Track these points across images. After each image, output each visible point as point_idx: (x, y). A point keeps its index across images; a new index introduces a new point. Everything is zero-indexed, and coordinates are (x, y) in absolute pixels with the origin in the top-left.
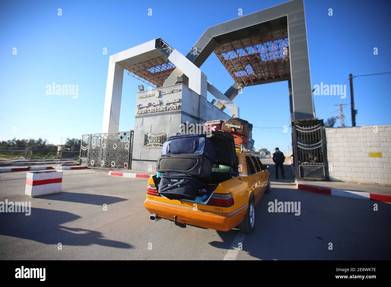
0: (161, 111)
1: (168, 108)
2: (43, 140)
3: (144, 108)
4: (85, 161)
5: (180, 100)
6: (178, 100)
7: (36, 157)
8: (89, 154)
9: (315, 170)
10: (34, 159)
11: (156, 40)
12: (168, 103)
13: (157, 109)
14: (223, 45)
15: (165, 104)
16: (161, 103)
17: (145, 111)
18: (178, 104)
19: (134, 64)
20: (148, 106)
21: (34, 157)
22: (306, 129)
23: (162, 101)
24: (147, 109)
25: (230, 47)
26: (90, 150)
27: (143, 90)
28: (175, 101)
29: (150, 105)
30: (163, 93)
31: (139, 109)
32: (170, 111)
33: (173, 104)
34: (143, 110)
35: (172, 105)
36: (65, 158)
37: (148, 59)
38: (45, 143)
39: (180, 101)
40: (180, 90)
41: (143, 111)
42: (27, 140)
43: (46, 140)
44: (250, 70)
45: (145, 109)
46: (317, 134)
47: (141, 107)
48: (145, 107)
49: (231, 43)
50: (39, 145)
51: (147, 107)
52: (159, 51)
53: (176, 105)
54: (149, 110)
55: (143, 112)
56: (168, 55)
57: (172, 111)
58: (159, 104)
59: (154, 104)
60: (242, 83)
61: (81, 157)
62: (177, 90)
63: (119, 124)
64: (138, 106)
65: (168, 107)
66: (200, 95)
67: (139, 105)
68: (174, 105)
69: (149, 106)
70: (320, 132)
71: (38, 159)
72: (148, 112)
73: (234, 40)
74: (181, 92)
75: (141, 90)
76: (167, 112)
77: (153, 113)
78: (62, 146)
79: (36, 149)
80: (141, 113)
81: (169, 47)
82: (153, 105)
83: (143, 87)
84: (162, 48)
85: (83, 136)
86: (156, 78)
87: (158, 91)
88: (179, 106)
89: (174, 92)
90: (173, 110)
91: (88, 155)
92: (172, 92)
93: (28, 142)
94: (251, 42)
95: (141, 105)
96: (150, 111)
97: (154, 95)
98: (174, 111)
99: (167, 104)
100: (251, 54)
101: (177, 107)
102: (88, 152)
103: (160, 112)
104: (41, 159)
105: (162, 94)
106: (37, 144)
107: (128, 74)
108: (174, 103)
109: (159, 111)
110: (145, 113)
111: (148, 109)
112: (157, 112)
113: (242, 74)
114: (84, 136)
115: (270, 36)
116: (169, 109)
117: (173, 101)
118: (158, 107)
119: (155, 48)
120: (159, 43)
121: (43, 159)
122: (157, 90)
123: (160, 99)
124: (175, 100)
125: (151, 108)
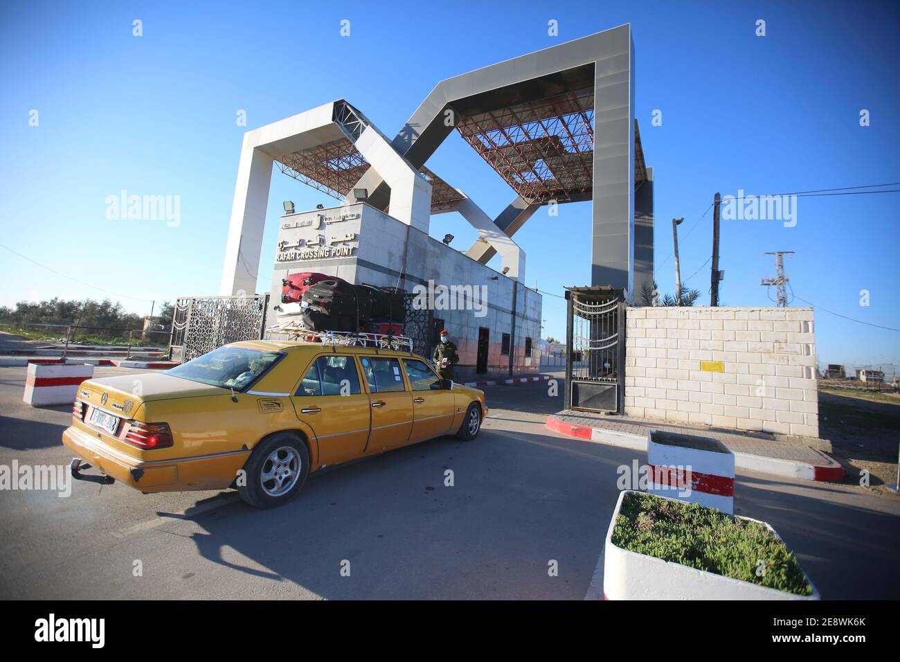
0: (322, 257)
1: (333, 252)
2: (113, 305)
3: (291, 250)
4: (180, 352)
5: (355, 235)
6: (353, 237)
7: (94, 340)
8: (188, 338)
9: (599, 391)
10: (89, 345)
11: (336, 104)
12: (334, 240)
13: (313, 253)
14: (473, 117)
15: (328, 242)
16: (322, 241)
17: (292, 255)
18: (352, 245)
19: (295, 151)
20: (298, 244)
21: (89, 340)
22: (591, 308)
23: (323, 236)
24: (296, 251)
25: (488, 122)
26: (189, 330)
27: (293, 212)
28: (347, 239)
29: (302, 243)
30: (328, 221)
31: (282, 251)
32: (336, 258)
33: (344, 244)
34: (288, 252)
35: (340, 246)
36: (155, 346)
37: (321, 143)
38: (115, 310)
39: (356, 238)
40: (358, 217)
41: (289, 255)
42: (80, 304)
43: (118, 305)
44: (544, 171)
45: (293, 251)
46: (611, 318)
47: (285, 246)
48: (292, 247)
49: (491, 114)
50: (103, 314)
51: (296, 248)
52: (340, 127)
53: (348, 245)
54: (300, 255)
55: (288, 258)
56: (356, 136)
57: (341, 258)
58: (318, 242)
59: (309, 241)
60: (531, 198)
61: (172, 344)
62: (352, 216)
63: (256, 279)
64: (281, 245)
65: (334, 249)
66: (408, 226)
67: (284, 243)
68: (345, 247)
69: (300, 245)
70: (616, 315)
71: (96, 344)
72: (298, 258)
73: (496, 108)
74: (359, 221)
75: (288, 212)
76: (331, 259)
77: (306, 261)
78: (152, 319)
79: (95, 323)
80: (286, 258)
81: (360, 120)
82: (308, 244)
83: (293, 207)
84: (347, 122)
85: (178, 301)
86: (344, 180)
87: (319, 215)
88: (354, 249)
89: (346, 219)
90: (343, 256)
91: (185, 340)
92: (344, 220)
93: (81, 308)
94: (533, 112)
95: (288, 243)
96: (302, 255)
97: (310, 224)
98: (343, 258)
99: (333, 244)
100: (537, 137)
101: (349, 250)
102: (187, 334)
103: (319, 260)
104: (103, 345)
105: (324, 221)
106: (100, 312)
107: (283, 172)
108: (344, 242)
109: (317, 258)
110: (292, 260)
111: (298, 252)
112: (313, 258)
113: (529, 177)
114: (181, 301)
115: (571, 102)
116: (335, 254)
117: (344, 238)
118: (316, 248)
119: (332, 122)
120: (341, 110)
121: (107, 345)
122: (317, 213)
123: (321, 232)
124: (347, 236)
125: (304, 250)
